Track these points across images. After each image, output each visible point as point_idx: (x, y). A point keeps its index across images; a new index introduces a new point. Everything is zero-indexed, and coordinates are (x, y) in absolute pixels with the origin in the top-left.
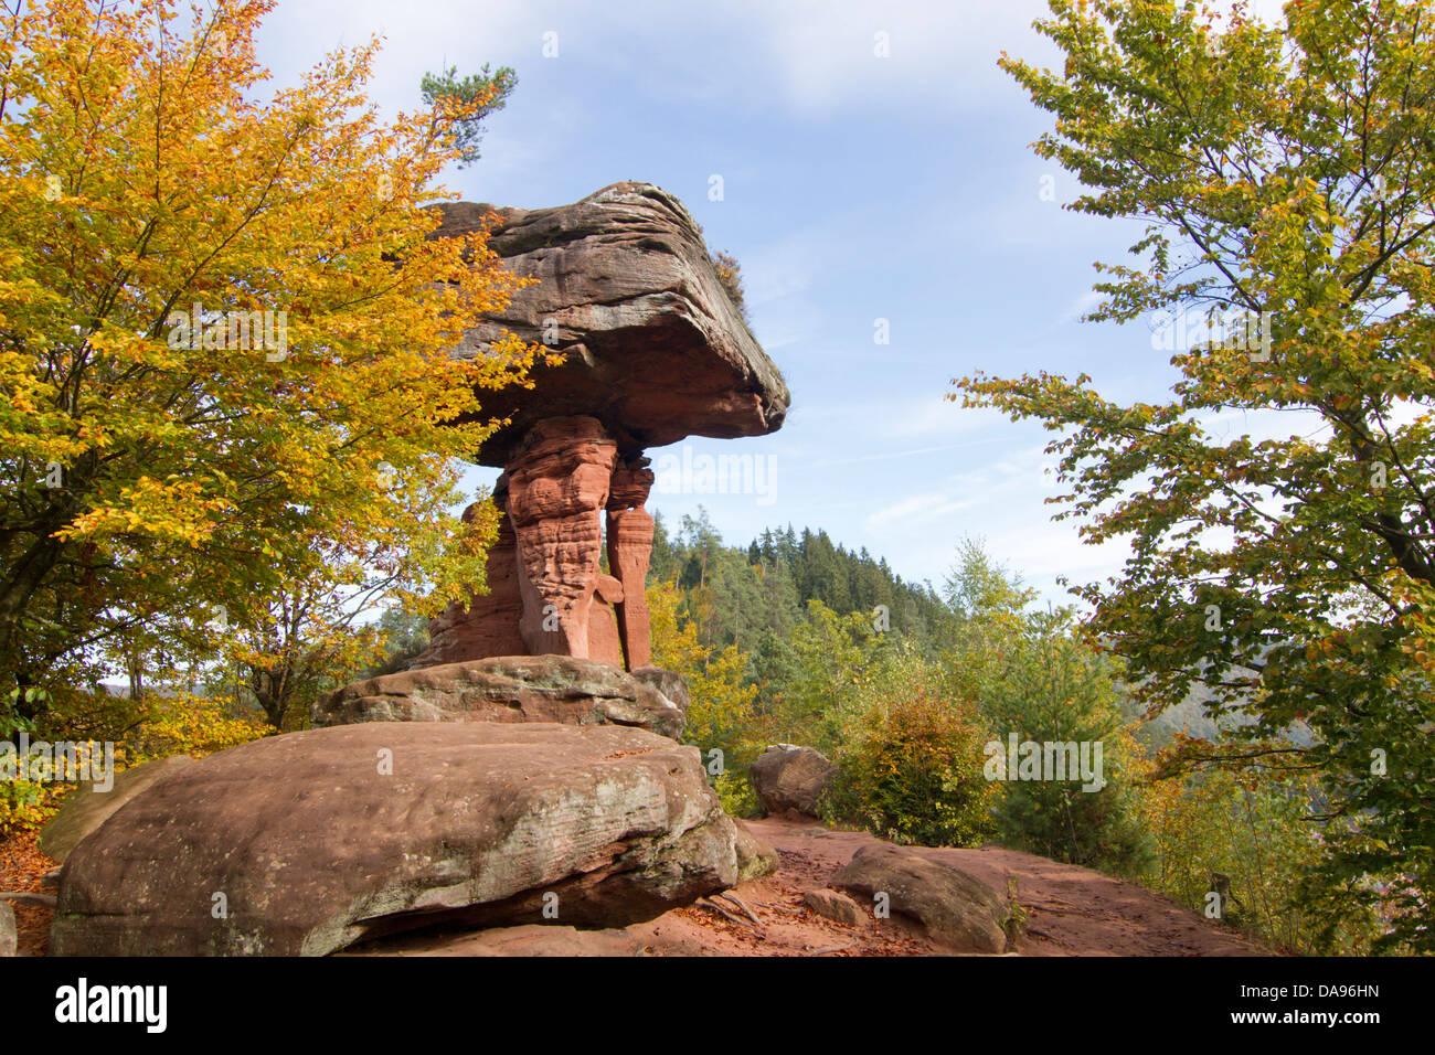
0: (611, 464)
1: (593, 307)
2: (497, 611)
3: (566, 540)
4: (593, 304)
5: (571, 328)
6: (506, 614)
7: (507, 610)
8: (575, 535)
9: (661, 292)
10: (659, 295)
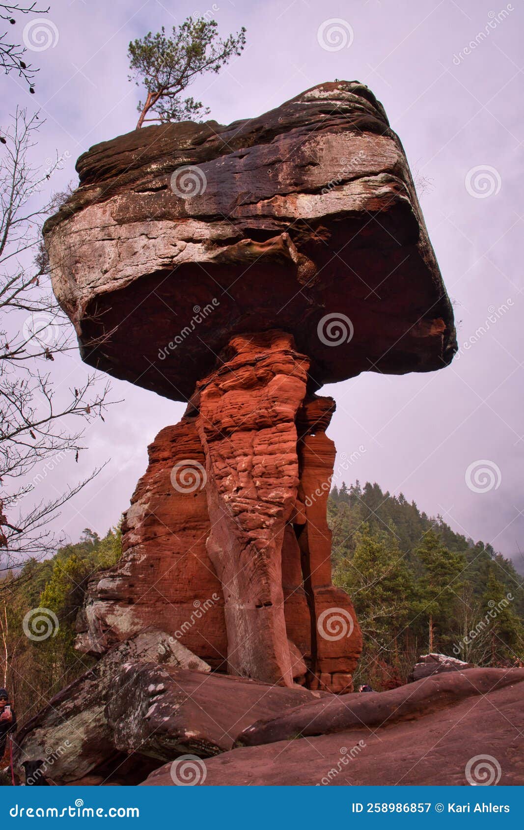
0: (305, 377)
1: (301, 196)
2: (184, 529)
3: (261, 454)
4: (299, 193)
5: (275, 218)
6: (194, 532)
7: (194, 528)
8: (271, 448)
9: (376, 174)
10: (372, 178)
